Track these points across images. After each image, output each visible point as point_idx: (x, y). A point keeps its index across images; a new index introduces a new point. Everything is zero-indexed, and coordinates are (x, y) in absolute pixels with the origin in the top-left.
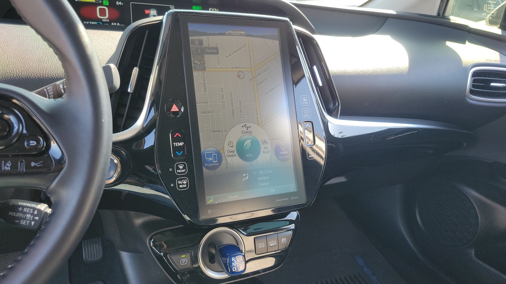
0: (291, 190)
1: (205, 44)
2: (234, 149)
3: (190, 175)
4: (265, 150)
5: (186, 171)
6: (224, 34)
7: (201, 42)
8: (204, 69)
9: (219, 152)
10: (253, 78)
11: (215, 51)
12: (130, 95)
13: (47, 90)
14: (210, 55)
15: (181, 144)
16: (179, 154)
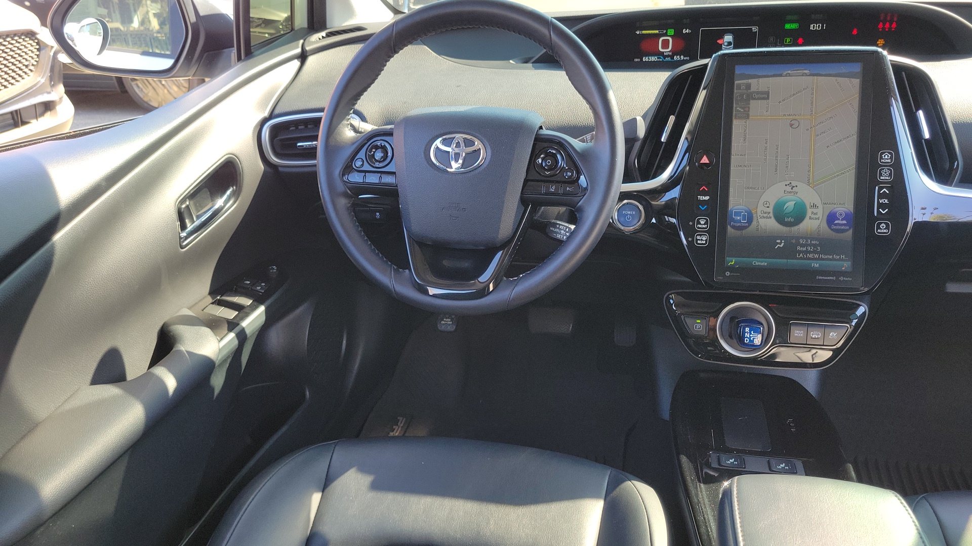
0: (843, 268)
1: (753, 89)
2: (771, 210)
3: (711, 232)
4: (813, 216)
5: (707, 227)
6: (781, 75)
7: (748, 86)
8: (747, 117)
9: (751, 211)
10: (811, 128)
11: (765, 96)
12: (664, 144)
13: (586, 139)
14: (758, 101)
15: (707, 198)
16: (703, 209)
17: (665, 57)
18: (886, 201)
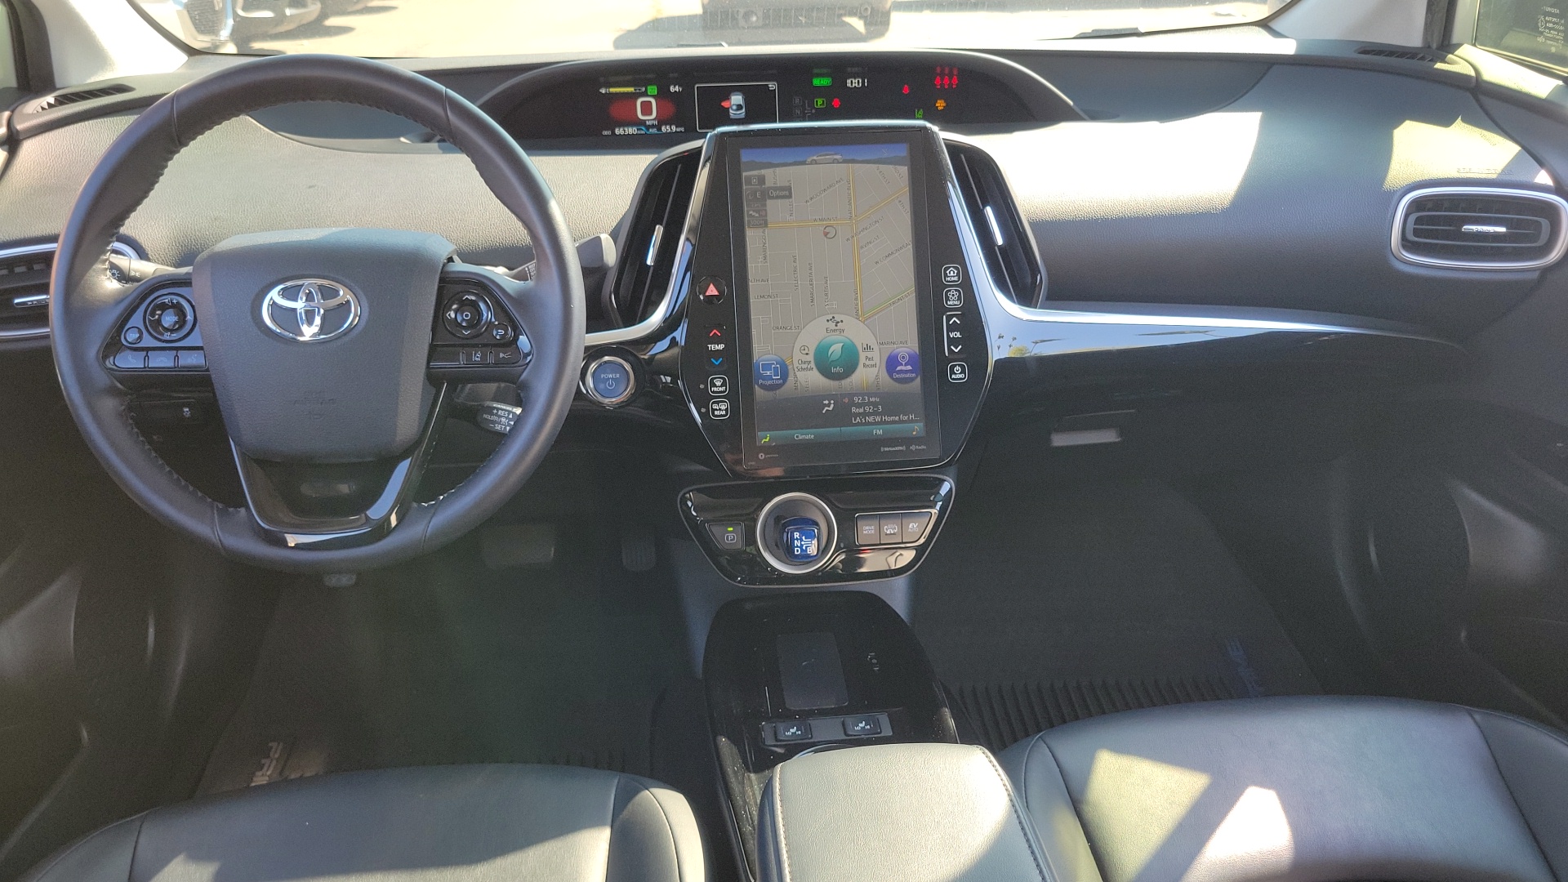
0: (914, 433)
1: (769, 183)
2: (811, 358)
3: (732, 397)
4: (868, 363)
5: (726, 389)
6: (803, 163)
7: (762, 180)
8: (766, 224)
9: (784, 361)
10: (853, 237)
11: (786, 193)
12: (652, 269)
13: (529, 270)
14: (776, 200)
15: (721, 347)
16: (717, 364)
17: (648, 127)
18: (958, 335)
